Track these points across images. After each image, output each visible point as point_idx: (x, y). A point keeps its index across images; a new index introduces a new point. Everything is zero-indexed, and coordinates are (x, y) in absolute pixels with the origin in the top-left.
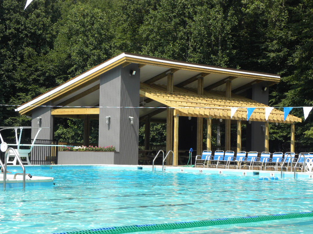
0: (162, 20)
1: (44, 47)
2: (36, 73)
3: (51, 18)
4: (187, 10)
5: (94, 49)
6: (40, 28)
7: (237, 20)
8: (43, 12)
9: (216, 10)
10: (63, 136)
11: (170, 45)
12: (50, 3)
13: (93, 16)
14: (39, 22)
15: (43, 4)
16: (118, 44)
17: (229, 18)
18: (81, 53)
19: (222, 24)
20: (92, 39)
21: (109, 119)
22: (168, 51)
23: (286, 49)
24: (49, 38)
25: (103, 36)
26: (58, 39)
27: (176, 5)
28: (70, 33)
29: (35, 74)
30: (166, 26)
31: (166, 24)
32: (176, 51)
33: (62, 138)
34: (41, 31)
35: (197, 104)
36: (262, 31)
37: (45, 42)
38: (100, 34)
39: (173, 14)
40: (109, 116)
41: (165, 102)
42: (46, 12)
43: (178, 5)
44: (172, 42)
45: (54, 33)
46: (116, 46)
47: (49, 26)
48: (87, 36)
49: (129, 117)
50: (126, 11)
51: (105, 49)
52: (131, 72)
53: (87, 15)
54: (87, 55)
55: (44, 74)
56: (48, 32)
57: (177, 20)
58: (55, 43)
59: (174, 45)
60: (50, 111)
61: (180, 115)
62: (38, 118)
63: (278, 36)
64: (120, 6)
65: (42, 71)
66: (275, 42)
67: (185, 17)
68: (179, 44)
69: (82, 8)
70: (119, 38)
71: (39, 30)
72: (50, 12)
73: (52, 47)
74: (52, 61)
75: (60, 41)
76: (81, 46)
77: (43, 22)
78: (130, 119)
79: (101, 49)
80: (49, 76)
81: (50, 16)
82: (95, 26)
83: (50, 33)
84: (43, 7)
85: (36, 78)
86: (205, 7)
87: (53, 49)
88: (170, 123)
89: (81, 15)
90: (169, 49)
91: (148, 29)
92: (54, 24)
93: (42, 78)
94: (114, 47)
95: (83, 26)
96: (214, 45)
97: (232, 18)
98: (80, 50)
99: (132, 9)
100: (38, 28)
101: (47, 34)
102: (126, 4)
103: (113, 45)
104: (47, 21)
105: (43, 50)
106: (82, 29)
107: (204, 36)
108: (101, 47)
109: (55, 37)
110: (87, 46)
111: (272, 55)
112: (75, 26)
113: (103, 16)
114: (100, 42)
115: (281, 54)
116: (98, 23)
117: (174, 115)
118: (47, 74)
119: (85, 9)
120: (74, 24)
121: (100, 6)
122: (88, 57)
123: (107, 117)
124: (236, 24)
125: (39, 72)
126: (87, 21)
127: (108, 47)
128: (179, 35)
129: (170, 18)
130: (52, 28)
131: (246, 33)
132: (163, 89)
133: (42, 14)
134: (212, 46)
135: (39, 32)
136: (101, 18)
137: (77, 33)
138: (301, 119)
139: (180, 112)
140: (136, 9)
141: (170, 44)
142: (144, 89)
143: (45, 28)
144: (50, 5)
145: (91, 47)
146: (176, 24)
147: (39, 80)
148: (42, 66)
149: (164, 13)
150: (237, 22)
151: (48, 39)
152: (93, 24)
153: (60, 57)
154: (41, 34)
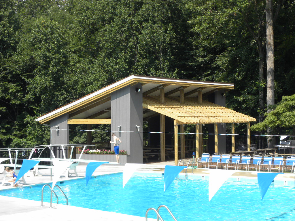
0: (116, 33)
1: (9, 51)
2: (5, 72)
3: (13, 27)
4: (134, 25)
5: (55, 54)
6: (6, 36)
7: (175, 33)
8: (7, 23)
9: (158, 25)
10: (31, 122)
11: (123, 53)
12: (12, 16)
13: (52, 28)
14: (5, 31)
15: (7, 16)
16: (73, 50)
17: (168, 32)
18: (45, 57)
19: (164, 36)
20: (53, 46)
21: (121, 128)
22: (122, 57)
23: (210, 55)
24: (13, 43)
25: (61, 43)
26: (20, 44)
27: (126, 21)
28: (34, 41)
29: (3, 73)
30: (117, 38)
31: (118, 36)
32: (127, 57)
33: (29, 123)
34: (7, 38)
35: (186, 113)
36: (190, 41)
37: (9, 47)
38: (59, 41)
39: (124, 29)
40: (120, 126)
41: (165, 113)
42: (9, 23)
43: (128, 21)
44: (124, 50)
45: (17, 40)
46: (71, 51)
47: (12, 34)
48: (48, 43)
49: (136, 126)
50: (82, 25)
51: (63, 54)
52: (137, 90)
53: (48, 26)
54: (49, 58)
55: (11, 73)
56: (12, 39)
57: (127, 33)
58: (17, 48)
59: (125, 53)
60: (66, 121)
61: (178, 124)
62: (56, 127)
63: (203, 45)
64: (78, 21)
65: (9, 70)
66: (201, 49)
67: (133, 30)
68: (129, 51)
69: (43, 21)
70: (74, 44)
71: (5, 38)
72: (12, 23)
73: (15, 50)
74: (16, 62)
75: (22, 45)
76: (45, 51)
77: (8, 31)
78: (137, 127)
79: (59, 53)
80: (16, 74)
81: (13, 26)
82: (55, 35)
83: (14, 40)
84: (7, 19)
85: (5, 76)
86: (150, 23)
87: (17, 52)
88: (163, 128)
89: (43, 26)
90: (122, 56)
91: (104, 40)
92: (16, 32)
93: (10, 76)
94: (70, 52)
95: (45, 35)
96: (157, 53)
97: (171, 32)
98: (43, 55)
99: (88, 23)
100: (4, 36)
101: (11, 40)
102: (82, 19)
103: (68, 50)
104: (11, 30)
105: (8, 53)
106: (45, 38)
107: (150, 46)
108: (59, 52)
109: (17, 42)
110: (49, 51)
111: (200, 60)
112: (38, 35)
113: (60, 27)
114: (59, 48)
115: (207, 58)
116: (57, 32)
117: (175, 124)
118: (14, 72)
119: (46, 22)
120: (37, 34)
121: (56, 19)
122: (50, 60)
123: (119, 127)
124: (174, 37)
125: (6, 71)
126: (48, 32)
127: (65, 52)
128: (129, 45)
129: (122, 31)
130: (15, 35)
131: (176, 41)
132: (157, 100)
133: (7, 25)
134: (156, 53)
135: (5, 39)
136: (58, 29)
137: (40, 41)
138: (255, 119)
139: (178, 121)
140: (91, 23)
141: (123, 51)
142: (145, 102)
143: (10, 36)
144: (12, 17)
145: (52, 52)
146: (127, 36)
147: (7, 77)
148: (9, 66)
149: (117, 28)
150: (175, 35)
151: (12, 45)
152: (52, 34)
153: (24, 59)
154: (7, 41)
